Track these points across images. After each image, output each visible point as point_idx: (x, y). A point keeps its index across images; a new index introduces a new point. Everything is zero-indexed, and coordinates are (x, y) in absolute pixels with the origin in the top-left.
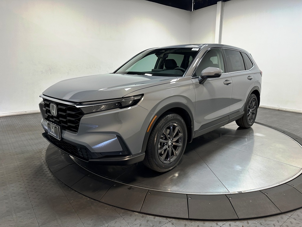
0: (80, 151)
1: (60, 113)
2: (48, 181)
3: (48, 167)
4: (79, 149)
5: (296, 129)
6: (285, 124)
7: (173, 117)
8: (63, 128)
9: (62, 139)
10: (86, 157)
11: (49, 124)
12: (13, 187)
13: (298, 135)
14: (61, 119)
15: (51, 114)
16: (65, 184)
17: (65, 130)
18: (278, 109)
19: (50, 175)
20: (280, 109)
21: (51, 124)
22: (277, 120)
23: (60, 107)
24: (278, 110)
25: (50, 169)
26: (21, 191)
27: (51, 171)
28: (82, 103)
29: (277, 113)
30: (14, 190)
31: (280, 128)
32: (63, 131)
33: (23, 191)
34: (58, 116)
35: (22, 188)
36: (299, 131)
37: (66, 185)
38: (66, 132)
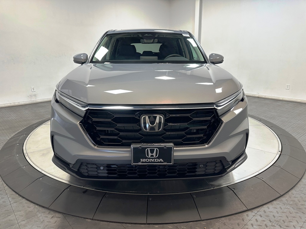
4: (202, 166)
5: (273, 116)
6: (263, 111)
13: (274, 123)
18: (257, 96)
20: (260, 96)
21: (146, 146)
22: (256, 107)
29: (256, 100)
31: (258, 116)
36: (276, 119)
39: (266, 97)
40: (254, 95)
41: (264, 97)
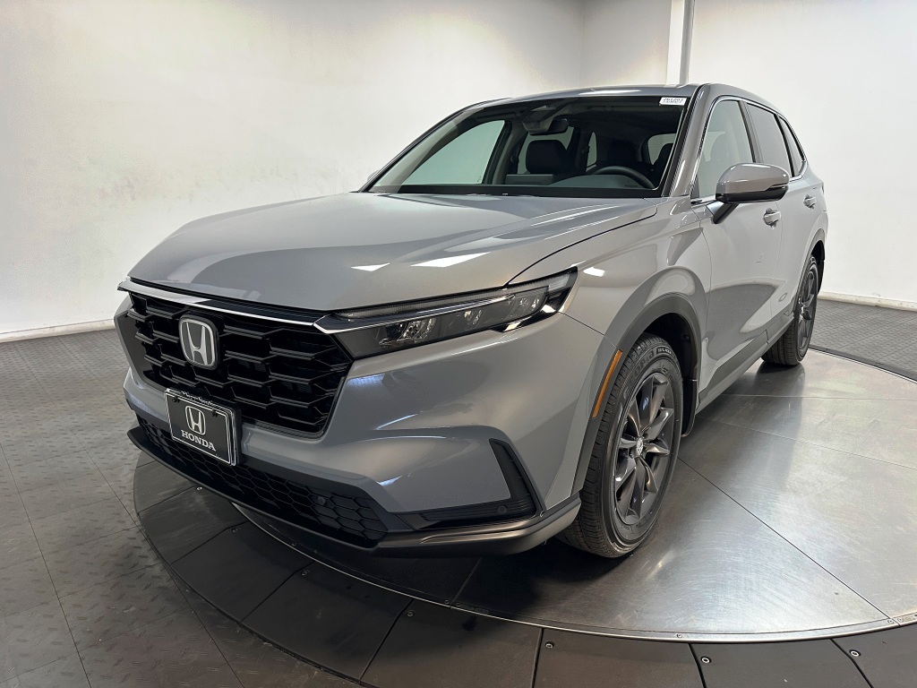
0: (325, 505)
1: (230, 355)
2: (153, 599)
3: (148, 539)
4: (322, 500)
7: (657, 352)
8: (248, 416)
9: (243, 458)
10: (353, 527)
11: (176, 400)
12: (21, 627)
14: (233, 378)
15: (184, 358)
16: (218, 610)
17: (253, 423)
18: (874, 302)
19: (157, 570)
21: (186, 398)
23: (230, 330)
24: (877, 307)
25: (154, 548)
26: (54, 643)
27: (160, 556)
28: (343, 314)
29: (879, 316)
30: (25, 641)
32: (247, 427)
33: (60, 643)
34: (223, 367)
35: (55, 629)
37: (224, 613)
38: (256, 429)
39: (905, 306)
40: (861, 300)
41: (896, 305)
